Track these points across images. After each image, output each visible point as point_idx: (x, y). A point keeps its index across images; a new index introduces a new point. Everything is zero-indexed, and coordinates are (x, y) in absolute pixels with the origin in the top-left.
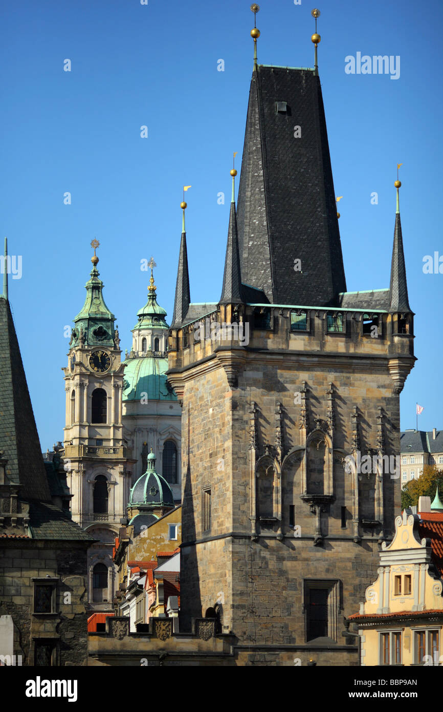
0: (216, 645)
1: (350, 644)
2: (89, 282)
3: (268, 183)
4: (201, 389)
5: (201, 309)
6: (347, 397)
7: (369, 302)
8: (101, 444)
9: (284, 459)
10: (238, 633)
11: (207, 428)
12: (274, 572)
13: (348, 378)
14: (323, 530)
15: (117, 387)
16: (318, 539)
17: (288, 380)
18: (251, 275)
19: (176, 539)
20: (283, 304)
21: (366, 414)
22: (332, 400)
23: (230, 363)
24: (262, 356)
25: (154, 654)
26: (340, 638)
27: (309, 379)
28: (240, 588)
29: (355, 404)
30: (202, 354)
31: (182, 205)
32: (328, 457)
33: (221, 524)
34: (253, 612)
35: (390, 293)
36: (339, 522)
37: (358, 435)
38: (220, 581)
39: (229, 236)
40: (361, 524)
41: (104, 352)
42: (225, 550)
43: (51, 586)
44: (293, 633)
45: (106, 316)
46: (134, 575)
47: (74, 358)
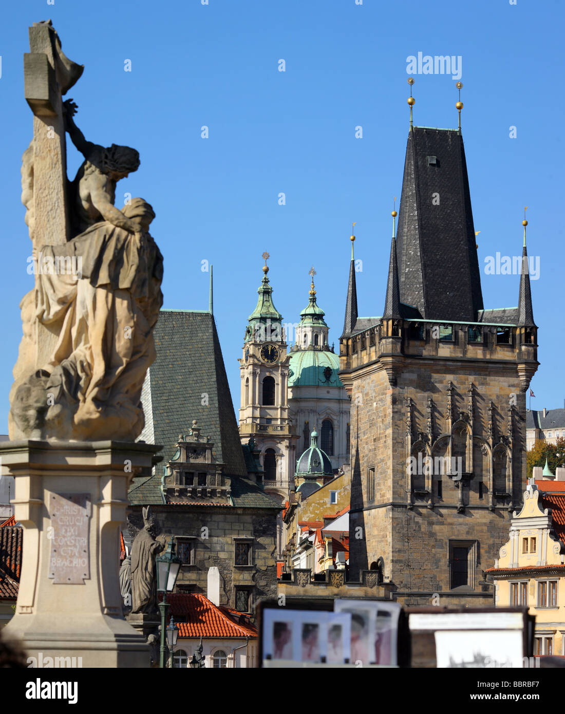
0: (379, 592)
1: (485, 591)
2: (261, 288)
3: (421, 221)
4: (367, 387)
5: (366, 322)
6: (484, 394)
7: (502, 318)
8: (270, 422)
9: (434, 443)
10: (396, 582)
11: (372, 418)
12: (425, 534)
13: (485, 379)
14: (465, 500)
15: (283, 376)
16: (461, 507)
17: (437, 380)
18: (408, 295)
19: (336, 503)
20: (433, 319)
21: (499, 408)
22: (472, 397)
23: (391, 367)
24: (417, 361)
25: (330, 598)
26: (477, 586)
27: (454, 380)
28: (398, 546)
29: (491, 400)
30: (368, 359)
31: (352, 238)
32: (469, 442)
33: (383, 496)
34: (409, 566)
35: (518, 311)
36: (478, 495)
37: (493, 424)
38: (382, 541)
39: (390, 264)
40: (494, 496)
41: (272, 346)
42: (386, 516)
43: (248, 544)
44: (440, 582)
45: (275, 316)
46: (304, 533)
47: (248, 350)
